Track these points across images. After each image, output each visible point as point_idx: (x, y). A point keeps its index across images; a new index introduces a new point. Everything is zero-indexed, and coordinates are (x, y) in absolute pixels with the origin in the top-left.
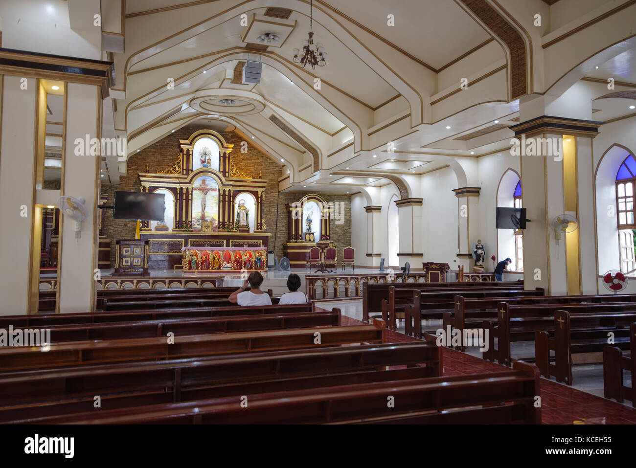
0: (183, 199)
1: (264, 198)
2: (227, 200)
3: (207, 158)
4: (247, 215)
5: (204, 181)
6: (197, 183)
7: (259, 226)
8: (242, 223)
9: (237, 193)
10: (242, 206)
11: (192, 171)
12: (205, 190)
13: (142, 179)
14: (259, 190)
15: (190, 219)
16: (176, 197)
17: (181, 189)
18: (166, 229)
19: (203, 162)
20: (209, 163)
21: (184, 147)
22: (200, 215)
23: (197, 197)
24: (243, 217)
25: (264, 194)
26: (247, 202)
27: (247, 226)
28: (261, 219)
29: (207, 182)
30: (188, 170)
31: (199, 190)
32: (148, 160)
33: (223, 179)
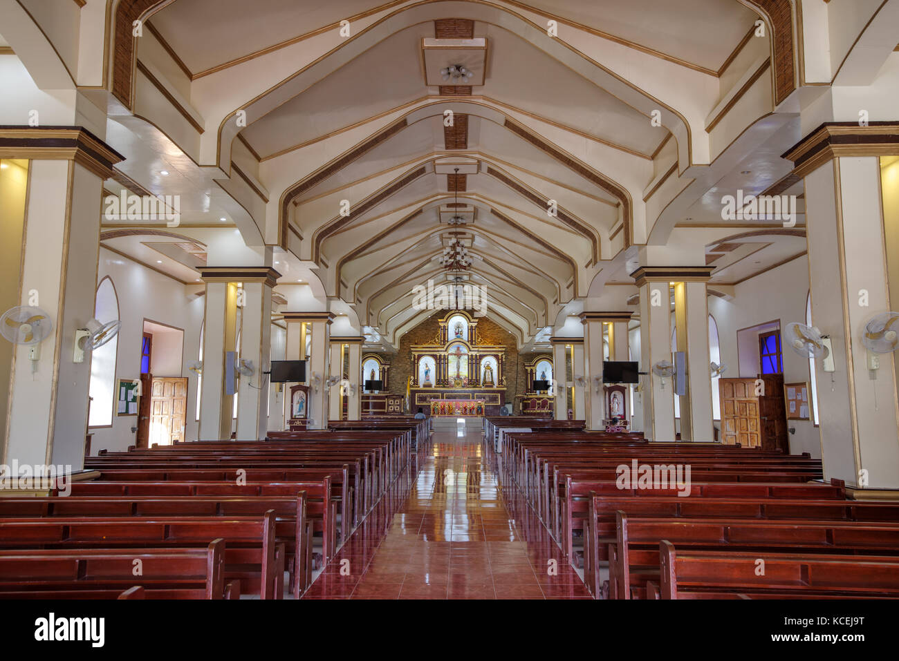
0: (441, 362)
1: (504, 360)
2: (475, 362)
3: (460, 330)
4: (492, 373)
5: (458, 348)
6: (452, 350)
7: (500, 382)
8: (487, 380)
9: (481, 357)
10: (488, 367)
11: (448, 341)
12: (459, 355)
13: (412, 349)
14: (500, 354)
15: (446, 378)
16: (436, 362)
17: (440, 356)
18: (430, 386)
19: (457, 334)
20: (461, 334)
21: (442, 325)
22: (456, 374)
23: (452, 361)
24: (489, 375)
25: (504, 357)
26: (491, 362)
27: (492, 382)
28: (502, 376)
29: (461, 349)
30: (444, 341)
31: (455, 355)
32: (418, 335)
33: (470, 347)
